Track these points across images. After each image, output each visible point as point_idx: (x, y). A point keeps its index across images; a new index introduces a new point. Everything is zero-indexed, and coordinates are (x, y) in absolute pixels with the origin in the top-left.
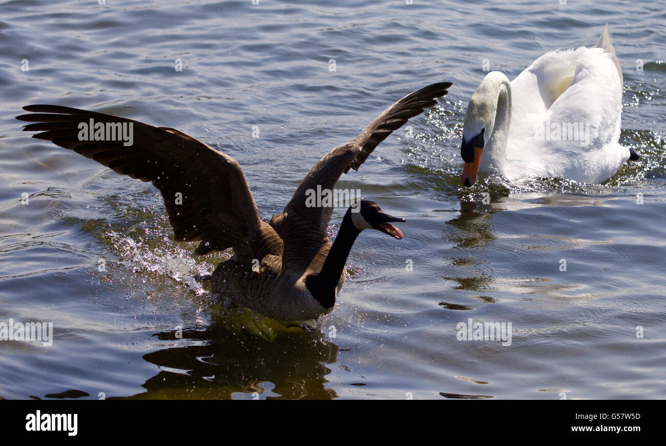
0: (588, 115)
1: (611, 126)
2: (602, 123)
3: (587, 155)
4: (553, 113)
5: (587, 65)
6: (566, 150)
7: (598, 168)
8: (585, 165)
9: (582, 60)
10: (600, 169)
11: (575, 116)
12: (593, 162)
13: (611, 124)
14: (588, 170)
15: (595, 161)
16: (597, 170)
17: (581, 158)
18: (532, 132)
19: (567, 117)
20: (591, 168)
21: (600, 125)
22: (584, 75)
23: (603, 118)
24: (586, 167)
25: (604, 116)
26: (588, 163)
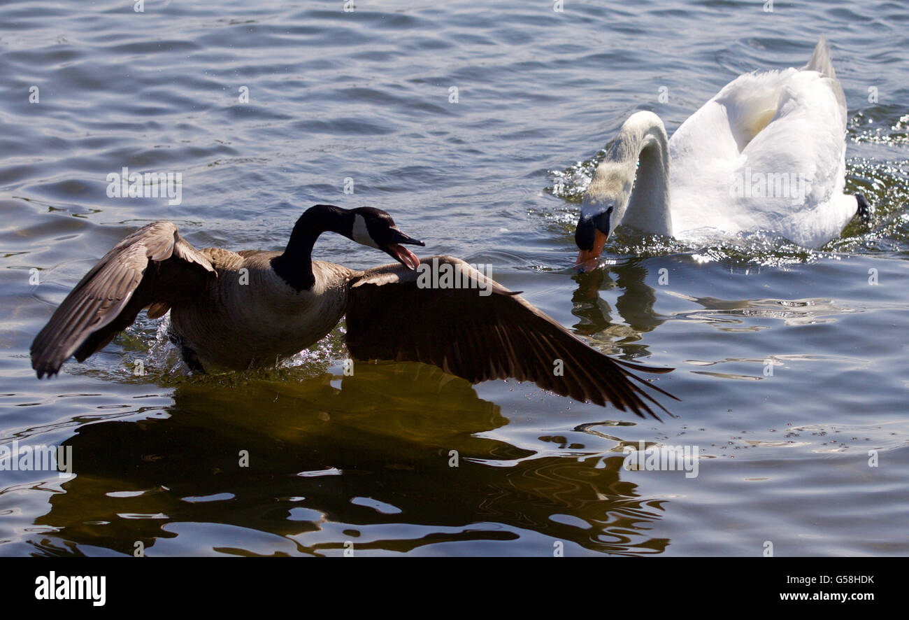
0: (797, 162)
1: (829, 179)
2: (816, 174)
3: (797, 218)
4: (748, 159)
5: (794, 94)
6: (767, 210)
7: (811, 234)
8: (793, 230)
9: (787, 87)
10: (814, 235)
11: (778, 164)
12: (804, 227)
13: (829, 176)
14: (797, 238)
15: (807, 225)
16: (810, 237)
17: (787, 222)
18: (719, 184)
19: (768, 164)
20: (801, 235)
21: (814, 176)
22: (791, 108)
23: (819, 167)
24: (794, 233)
25: (820, 165)
26: (797, 228)
